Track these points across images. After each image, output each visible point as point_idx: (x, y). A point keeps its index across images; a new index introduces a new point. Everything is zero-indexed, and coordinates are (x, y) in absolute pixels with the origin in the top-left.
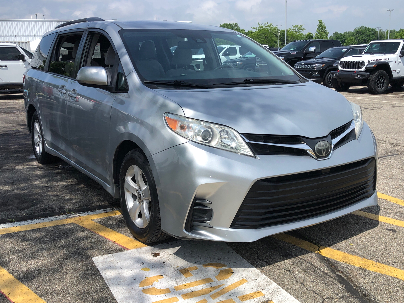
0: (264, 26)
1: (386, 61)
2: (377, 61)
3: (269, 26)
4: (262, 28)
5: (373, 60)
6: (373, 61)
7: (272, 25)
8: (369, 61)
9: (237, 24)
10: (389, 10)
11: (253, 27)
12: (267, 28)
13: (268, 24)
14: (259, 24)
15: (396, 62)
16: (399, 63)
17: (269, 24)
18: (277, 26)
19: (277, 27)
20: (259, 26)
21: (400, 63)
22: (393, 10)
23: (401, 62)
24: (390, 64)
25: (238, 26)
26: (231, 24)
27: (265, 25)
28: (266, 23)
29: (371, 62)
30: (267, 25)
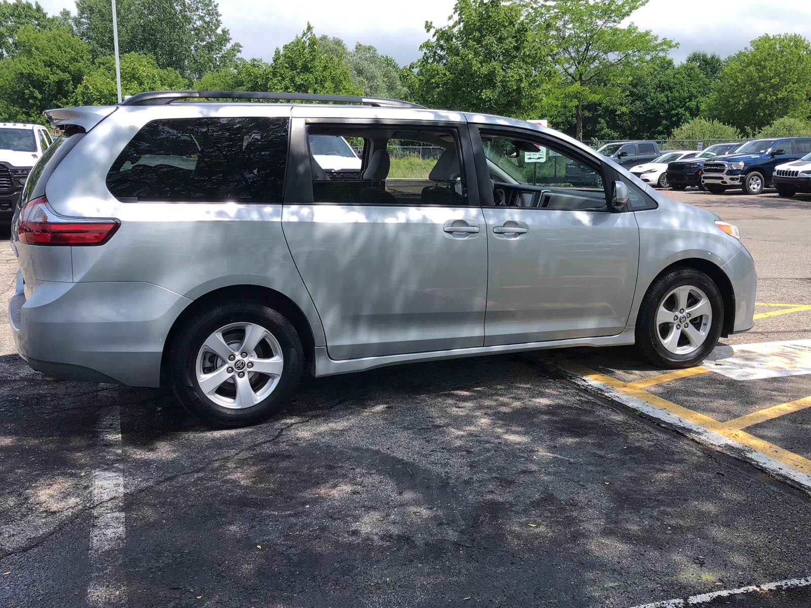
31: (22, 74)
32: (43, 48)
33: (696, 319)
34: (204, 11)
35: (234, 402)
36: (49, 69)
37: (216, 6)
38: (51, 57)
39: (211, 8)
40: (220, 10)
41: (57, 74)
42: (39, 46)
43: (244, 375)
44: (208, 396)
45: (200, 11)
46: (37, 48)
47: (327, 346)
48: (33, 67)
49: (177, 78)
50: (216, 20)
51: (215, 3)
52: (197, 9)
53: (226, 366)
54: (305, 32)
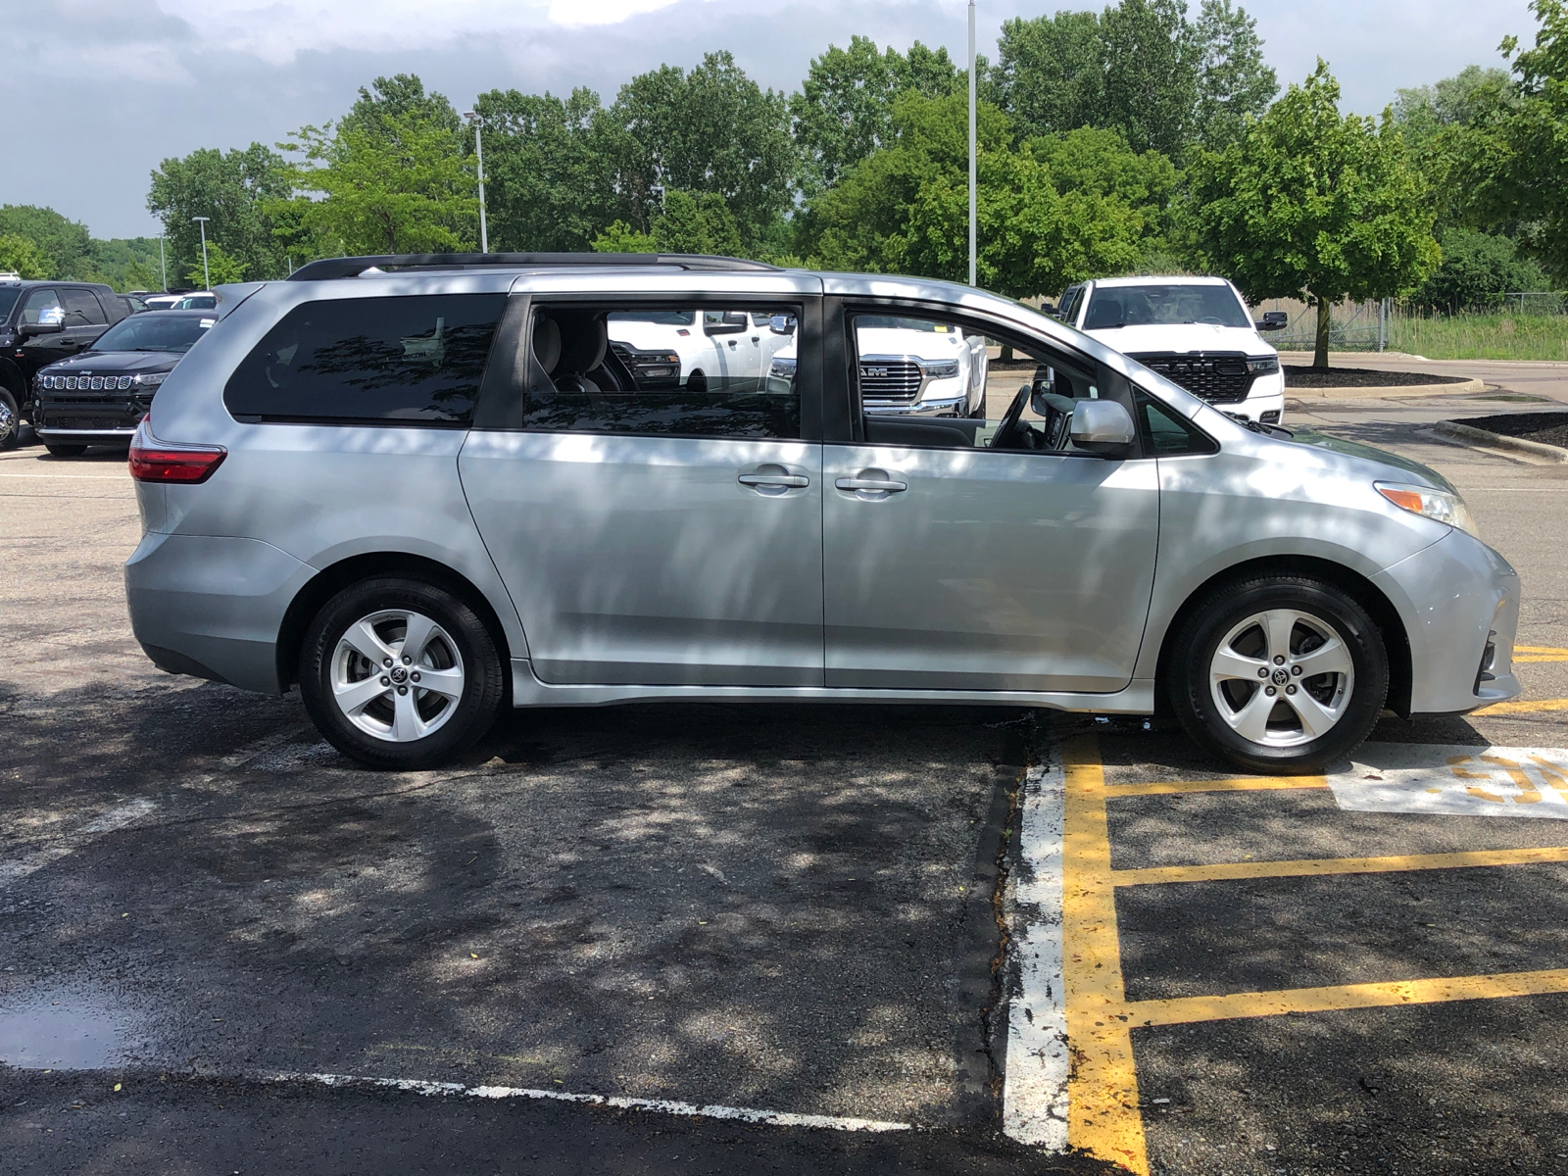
31: (892, 177)
32: (932, 130)
33: (1323, 677)
34: (1229, 37)
35: (389, 732)
36: (939, 165)
37: (1251, 25)
38: (945, 143)
39: (1241, 30)
40: (1259, 32)
41: (951, 173)
42: (926, 125)
43: (407, 691)
44: (349, 717)
45: (1222, 36)
46: (922, 130)
47: (530, 659)
48: (912, 163)
49: (1163, 169)
50: (1252, 52)
51: (1250, 20)
52: (1216, 33)
53: (380, 675)
54: (1313, 75)
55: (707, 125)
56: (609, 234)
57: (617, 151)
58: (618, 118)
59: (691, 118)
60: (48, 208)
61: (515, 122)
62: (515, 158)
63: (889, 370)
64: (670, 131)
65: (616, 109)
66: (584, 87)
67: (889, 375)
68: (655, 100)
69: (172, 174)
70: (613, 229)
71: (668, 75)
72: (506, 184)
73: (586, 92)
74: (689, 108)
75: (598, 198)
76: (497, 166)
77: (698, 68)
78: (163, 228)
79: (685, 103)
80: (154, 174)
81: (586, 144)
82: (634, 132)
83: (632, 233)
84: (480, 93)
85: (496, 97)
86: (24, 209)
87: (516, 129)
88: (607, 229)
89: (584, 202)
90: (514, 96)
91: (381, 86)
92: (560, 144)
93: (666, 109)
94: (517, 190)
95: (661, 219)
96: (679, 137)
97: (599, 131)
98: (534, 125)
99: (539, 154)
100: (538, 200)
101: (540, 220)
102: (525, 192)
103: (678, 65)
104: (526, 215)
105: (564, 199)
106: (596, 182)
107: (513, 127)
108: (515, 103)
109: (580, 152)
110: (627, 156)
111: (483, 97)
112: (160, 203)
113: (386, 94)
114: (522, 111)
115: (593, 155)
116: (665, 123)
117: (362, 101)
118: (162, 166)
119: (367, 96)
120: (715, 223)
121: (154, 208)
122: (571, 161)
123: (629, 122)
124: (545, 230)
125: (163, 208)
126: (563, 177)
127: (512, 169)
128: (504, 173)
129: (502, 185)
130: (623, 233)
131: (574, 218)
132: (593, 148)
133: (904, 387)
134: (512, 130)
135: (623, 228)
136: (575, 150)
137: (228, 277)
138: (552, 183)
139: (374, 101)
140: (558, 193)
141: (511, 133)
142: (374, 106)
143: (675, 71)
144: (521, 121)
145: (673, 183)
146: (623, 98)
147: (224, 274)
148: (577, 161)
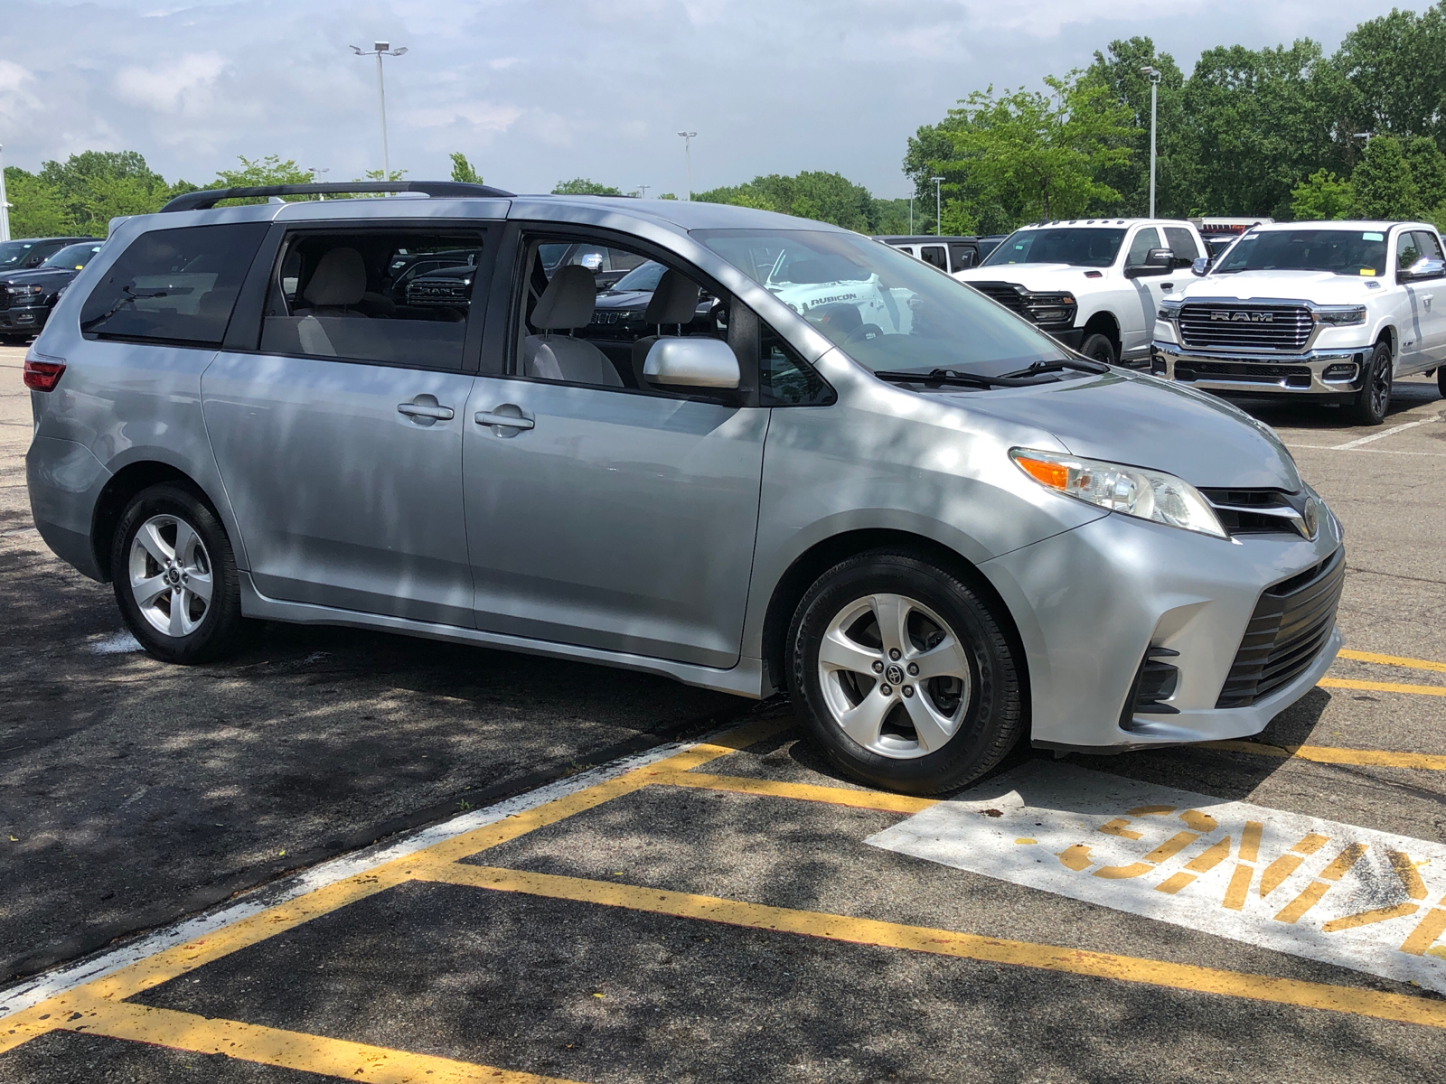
0: (264, 168)
1: (850, 301)
2: (827, 303)
3: (282, 168)
4: (257, 175)
5: (817, 302)
6: (816, 305)
7: (294, 166)
8: (805, 305)
9: (139, 157)
10: (684, 134)
11: (222, 172)
12: (275, 174)
13: (277, 161)
14: (245, 161)
15: (872, 304)
16: (878, 309)
17: (283, 162)
18: (311, 170)
19: (312, 175)
20: (246, 168)
21: (882, 307)
22: (696, 134)
23: (885, 307)
24: (860, 308)
25: (145, 164)
26: (117, 156)
27: (268, 164)
28: (272, 158)
29: (810, 306)
30: (274, 166)
43: (180, 591)
44: (141, 609)
47: (250, 572)
53: (164, 573)
55: (1434, 68)
56: (1311, 182)
57: (1334, 99)
58: (1340, 65)
59: (1418, 61)
60: (837, 174)
61: (1236, 77)
62: (1230, 111)
63: (1275, 315)
64: (1393, 75)
65: (1338, 57)
66: (1307, 39)
67: (1275, 321)
68: (1379, 45)
69: (923, 139)
70: (1316, 178)
71: (1397, 19)
72: (1220, 136)
73: (1308, 43)
74: (1416, 51)
75: (1310, 147)
76: (1213, 120)
77: (1431, 9)
78: (914, 188)
79: (1414, 46)
80: (910, 140)
81: (1304, 95)
82: (1354, 79)
83: (1336, 181)
84: (1202, 50)
85: (1220, 52)
86: (818, 174)
87: (1237, 83)
88: (1311, 177)
89: (1296, 150)
90: (1238, 51)
91: (1115, 49)
92: (1276, 95)
93: (1390, 54)
94: (1230, 142)
95: (1362, 166)
96: (1403, 82)
97: (1317, 80)
98: (1255, 79)
99: (1255, 106)
100: (1250, 151)
101: (1252, 170)
102: (1237, 143)
103: (1409, 9)
104: (1238, 165)
105: (1276, 149)
106: (1310, 132)
107: (1234, 80)
108: (1240, 59)
109: (1296, 103)
110: (1344, 105)
111: (1207, 55)
112: (914, 166)
113: (1119, 55)
114: (1243, 66)
115: (1310, 105)
116: (1388, 68)
117: (1096, 63)
118: (918, 133)
119: (1100, 59)
120: (1424, 168)
121: (908, 170)
122: (1287, 112)
123: (1351, 70)
124: (1256, 180)
125: (916, 171)
126: (1278, 128)
127: (1228, 123)
128: (1219, 126)
129: (1216, 137)
130: (1326, 181)
131: (1284, 168)
132: (1311, 98)
133: (1296, 334)
134: (1233, 84)
135: (1327, 176)
136: (1291, 101)
137: (964, 231)
138: (1266, 134)
139: (1107, 63)
140: (1269, 144)
141: (1231, 87)
142: (1106, 68)
143: (1405, 15)
144: (1242, 75)
145: (1391, 130)
146: (1346, 47)
147: (961, 228)
148: (1293, 111)
